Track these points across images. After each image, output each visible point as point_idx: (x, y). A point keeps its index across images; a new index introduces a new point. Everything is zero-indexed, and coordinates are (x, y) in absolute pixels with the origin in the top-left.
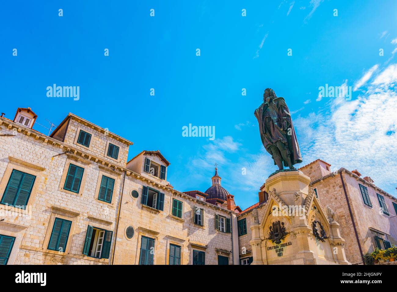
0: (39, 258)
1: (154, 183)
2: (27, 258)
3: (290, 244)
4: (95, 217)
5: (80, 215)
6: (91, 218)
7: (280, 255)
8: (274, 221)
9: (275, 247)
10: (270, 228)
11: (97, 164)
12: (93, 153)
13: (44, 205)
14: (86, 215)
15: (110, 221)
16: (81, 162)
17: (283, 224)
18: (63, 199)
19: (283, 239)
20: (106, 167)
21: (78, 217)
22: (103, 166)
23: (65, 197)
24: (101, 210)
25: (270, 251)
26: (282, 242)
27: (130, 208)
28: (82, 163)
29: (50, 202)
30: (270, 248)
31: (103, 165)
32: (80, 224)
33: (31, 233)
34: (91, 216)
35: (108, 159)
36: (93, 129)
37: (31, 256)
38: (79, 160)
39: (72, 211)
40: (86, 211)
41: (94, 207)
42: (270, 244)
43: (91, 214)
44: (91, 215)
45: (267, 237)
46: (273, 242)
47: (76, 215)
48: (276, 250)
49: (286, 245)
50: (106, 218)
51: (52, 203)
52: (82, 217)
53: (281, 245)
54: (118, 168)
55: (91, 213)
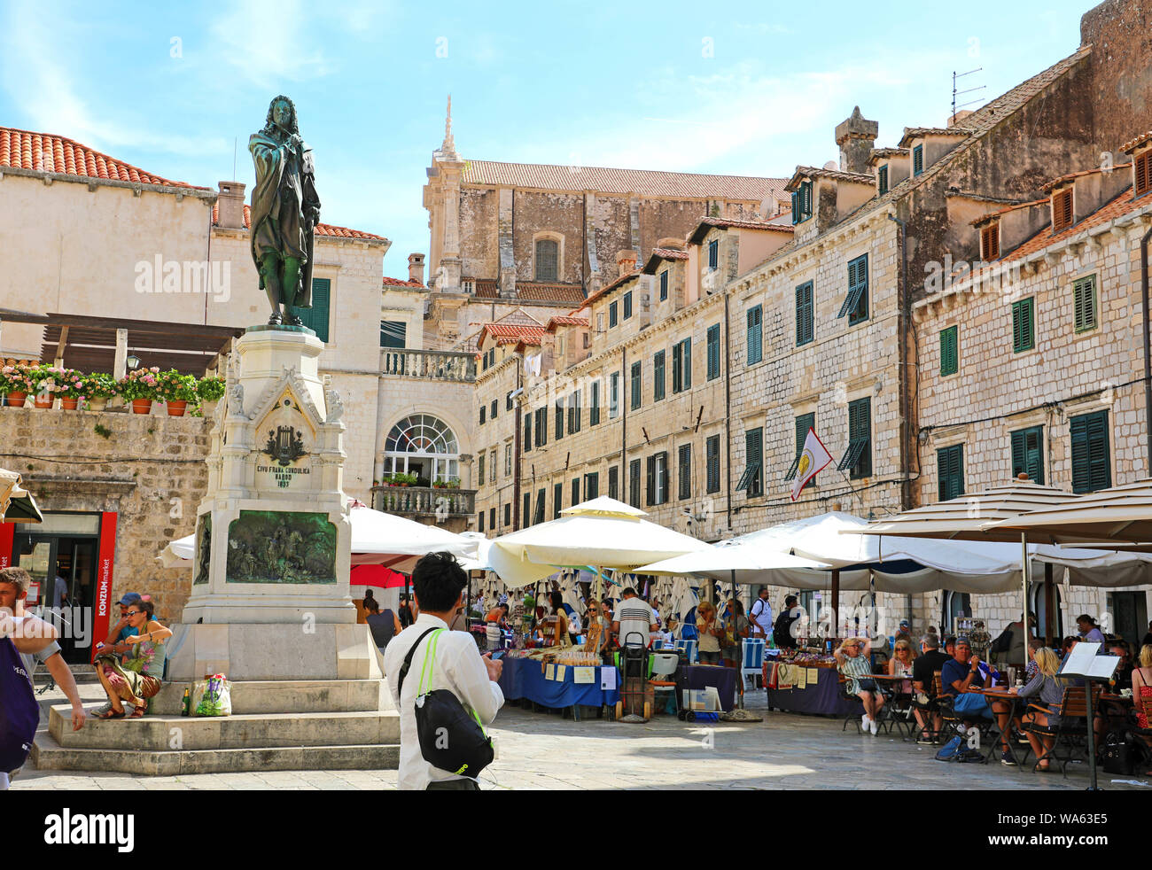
3: (306, 471)
7: (281, 484)
8: (282, 424)
9: (275, 470)
10: (272, 433)
17: (299, 435)
19: (295, 460)
25: (263, 473)
26: (292, 465)
30: (265, 469)
42: (266, 460)
45: (264, 447)
46: (273, 459)
48: (277, 476)
49: (299, 471)
53: (290, 469)
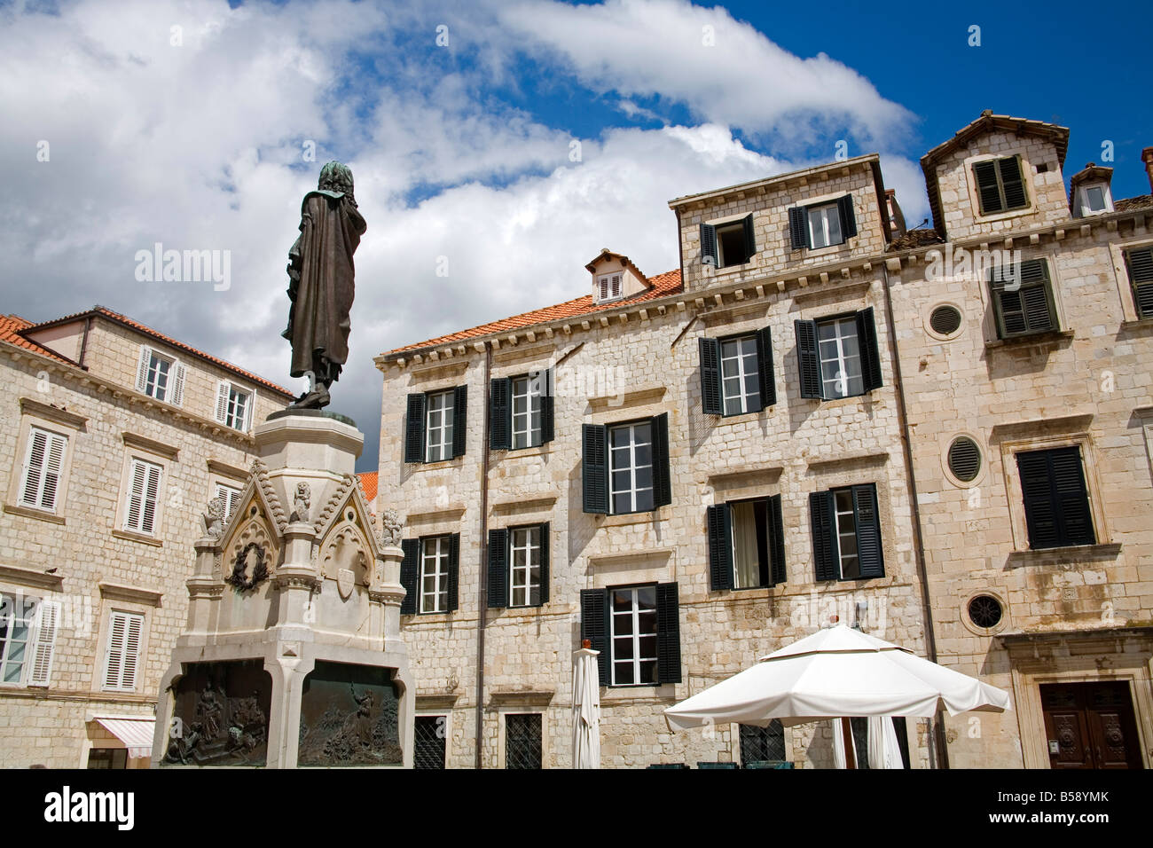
0: (719, 619)
1: (1009, 240)
2: (694, 624)
4: (828, 459)
5: (786, 470)
6: (817, 467)
11: (786, 295)
12: (767, 270)
13: (692, 480)
14: (801, 461)
15: (878, 451)
16: (742, 317)
18: (730, 445)
20: (816, 289)
21: (783, 478)
22: (807, 291)
23: (732, 436)
24: (842, 428)
27: (941, 377)
28: (748, 316)
29: (701, 466)
31: (808, 288)
32: (792, 496)
33: (685, 561)
34: (816, 461)
35: (817, 260)
36: (742, 199)
37: (701, 616)
38: (734, 314)
39: (760, 467)
40: (798, 452)
41: (816, 429)
43: (816, 454)
44: (818, 458)
47: (774, 474)
50: (865, 445)
51: (706, 468)
52: (792, 475)
54: (851, 270)
55: (814, 452)
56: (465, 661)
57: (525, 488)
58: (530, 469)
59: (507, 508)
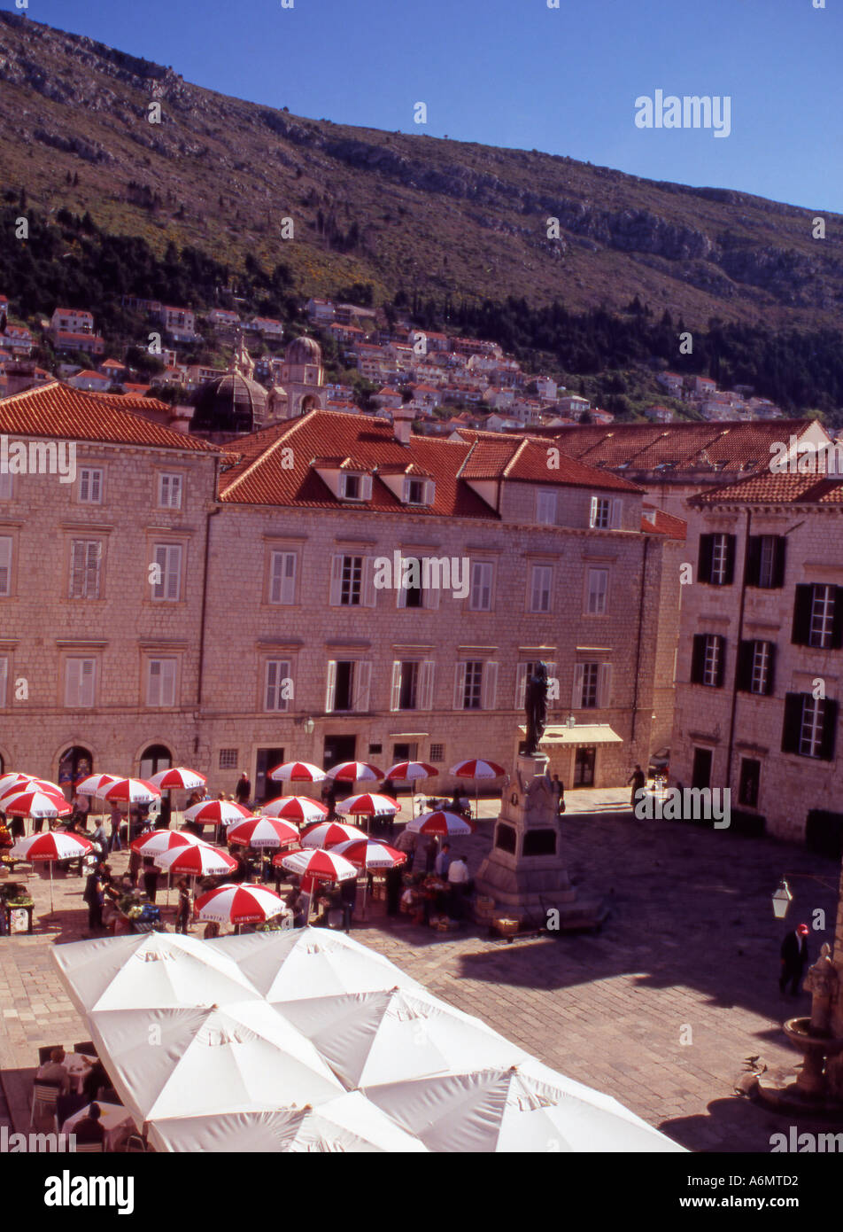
56: (724, 720)
57: (763, 616)
58: (768, 604)
59: (754, 626)
